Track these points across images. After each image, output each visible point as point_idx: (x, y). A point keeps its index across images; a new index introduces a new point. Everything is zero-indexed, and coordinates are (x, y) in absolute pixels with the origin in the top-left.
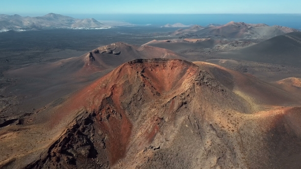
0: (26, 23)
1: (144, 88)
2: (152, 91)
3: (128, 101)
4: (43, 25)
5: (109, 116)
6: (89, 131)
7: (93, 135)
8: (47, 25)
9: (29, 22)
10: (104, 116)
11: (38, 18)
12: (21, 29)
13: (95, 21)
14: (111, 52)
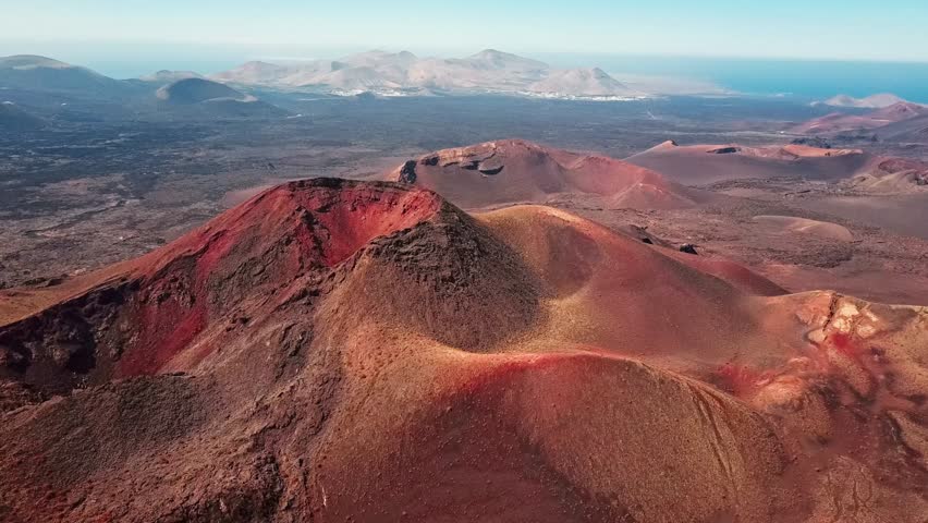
0: (417, 76)
1: (286, 248)
2: (300, 259)
3: (225, 273)
4: (457, 82)
5: (168, 295)
6: (101, 317)
7: (106, 329)
8: (465, 83)
9: (422, 73)
10: (154, 295)
11: (448, 62)
12: (396, 89)
13: (602, 76)
14: (474, 166)
